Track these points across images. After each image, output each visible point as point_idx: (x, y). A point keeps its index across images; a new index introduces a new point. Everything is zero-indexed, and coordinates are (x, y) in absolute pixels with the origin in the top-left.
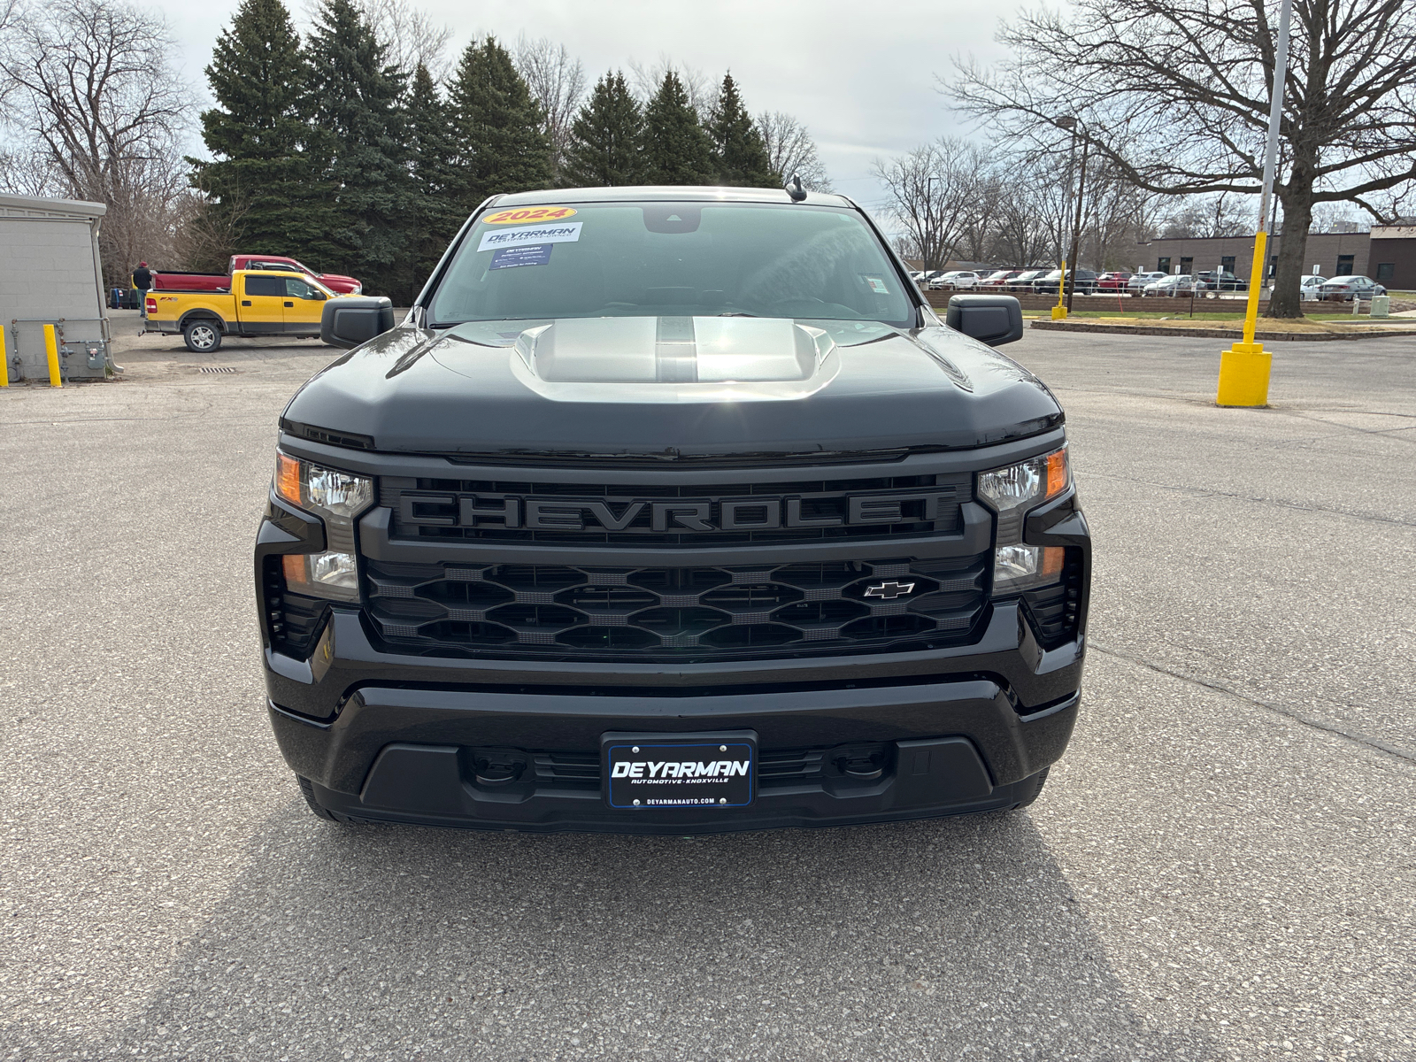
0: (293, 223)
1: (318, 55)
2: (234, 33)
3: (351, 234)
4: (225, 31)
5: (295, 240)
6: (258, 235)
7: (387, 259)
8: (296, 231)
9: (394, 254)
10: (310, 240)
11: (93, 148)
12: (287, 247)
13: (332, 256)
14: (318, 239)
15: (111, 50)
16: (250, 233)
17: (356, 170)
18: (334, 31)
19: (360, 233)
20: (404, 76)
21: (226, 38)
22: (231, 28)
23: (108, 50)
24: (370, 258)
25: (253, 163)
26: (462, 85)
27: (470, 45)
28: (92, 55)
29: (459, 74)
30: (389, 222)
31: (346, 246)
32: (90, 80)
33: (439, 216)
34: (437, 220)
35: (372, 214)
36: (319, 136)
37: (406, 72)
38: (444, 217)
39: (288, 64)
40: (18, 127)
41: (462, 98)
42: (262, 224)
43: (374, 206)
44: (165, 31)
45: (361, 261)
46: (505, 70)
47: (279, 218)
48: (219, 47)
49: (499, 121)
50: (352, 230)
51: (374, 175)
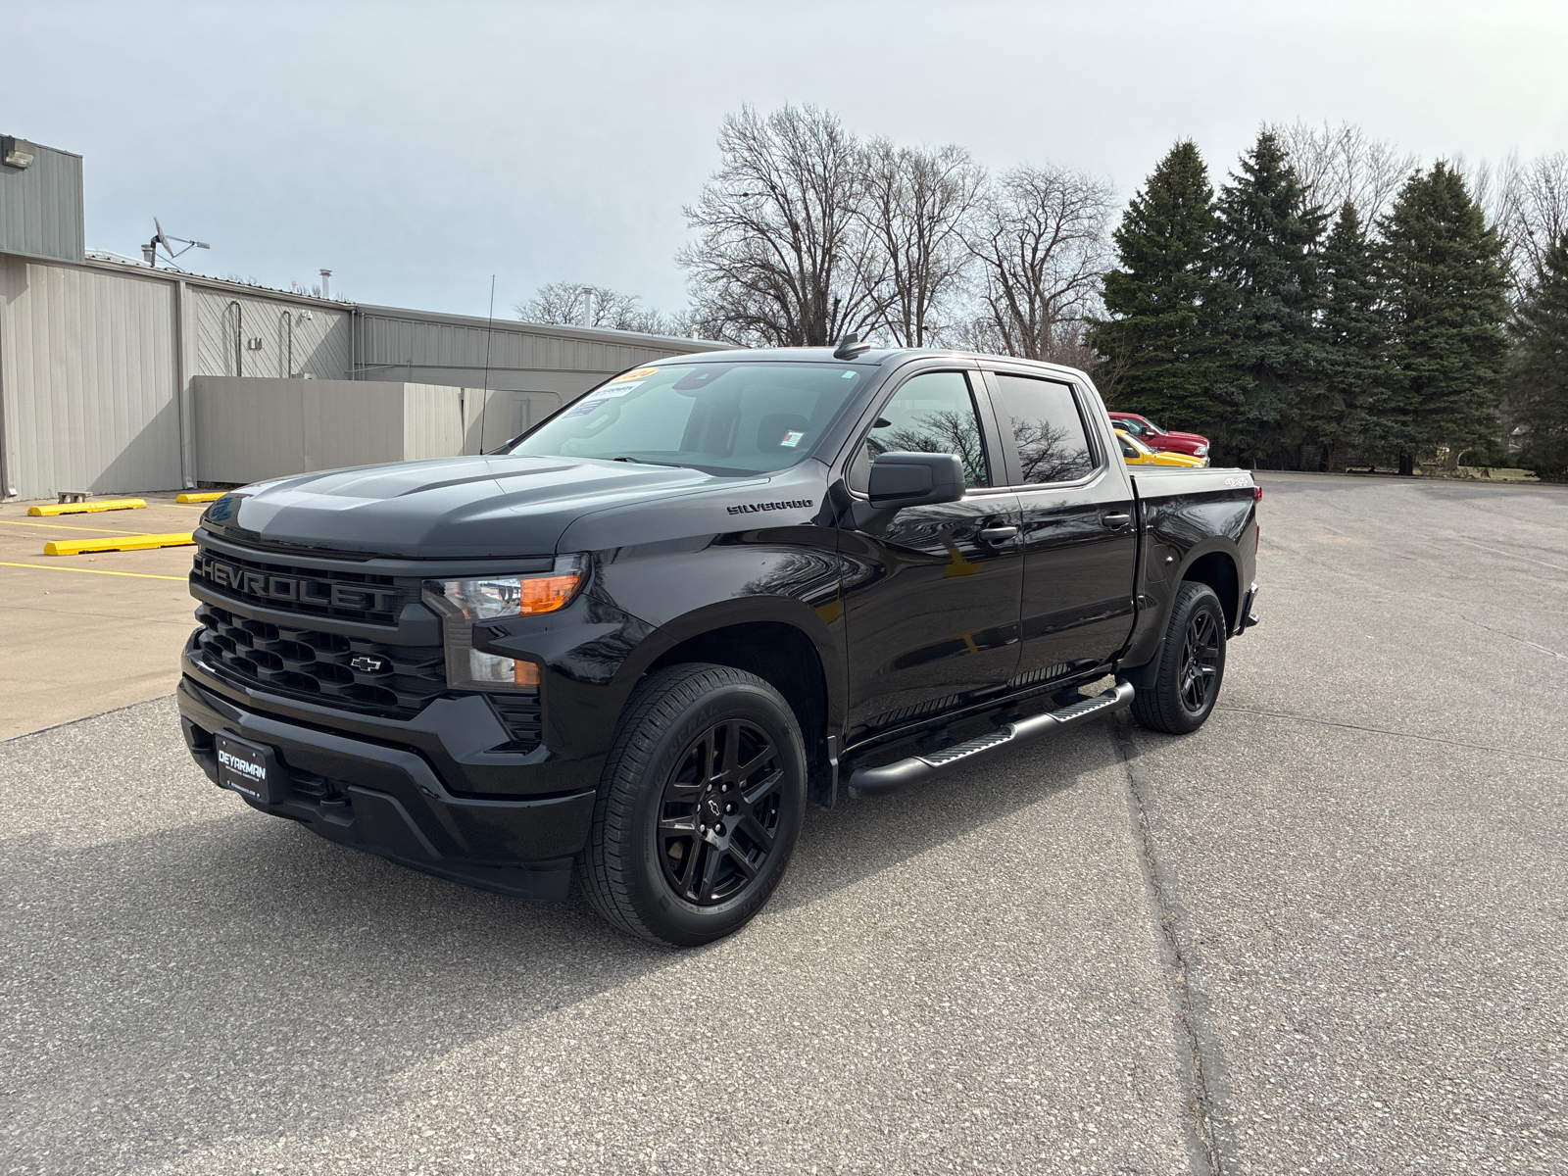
0: (1172, 379)
1: (1231, 206)
2: (1147, 194)
3: (1233, 390)
4: (1139, 193)
5: (1171, 397)
6: (1137, 392)
7: (1271, 416)
8: (1174, 387)
9: (1281, 411)
10: (1187, 397)
11: (1032, 310)
12: (1163, 403)
13: (1208, 413)
14: (1196, 395)
15: (1060, 220)
16: (1129, 390)
17: (1250, 322)
18: (1252, 179)
19: (1244, 390)
20: (1325, 217)
21: (1138, 200)
22: (1144, 189)
23: (1057, 219)
24: (1251, 416)
25: (1142, 320)
26: (1397, 219)
27: (1414, 173)
28: (1039, 226)
29: (1395, 206)
30: (1281, 377)
31: (1225, 402)
32: (1035, 250)
33: (1341, 369)
34: (1337, 373)
35: (1259, 369)
36: (1215, 289)
37: (1326, 213)
38: (1348, 369)
39: (1194, 219)
40: (965, 296)
41: (1395, 234)
42: (1142, 381)
43: (1263, 360)
44: (1112, 197)
45: (1241, 418)
46: (1452, 197)
47: (1159, 374)
48: (1130, 209)
49: (1439, 256)
50: (1235, 386)
51: (1266, 326)
